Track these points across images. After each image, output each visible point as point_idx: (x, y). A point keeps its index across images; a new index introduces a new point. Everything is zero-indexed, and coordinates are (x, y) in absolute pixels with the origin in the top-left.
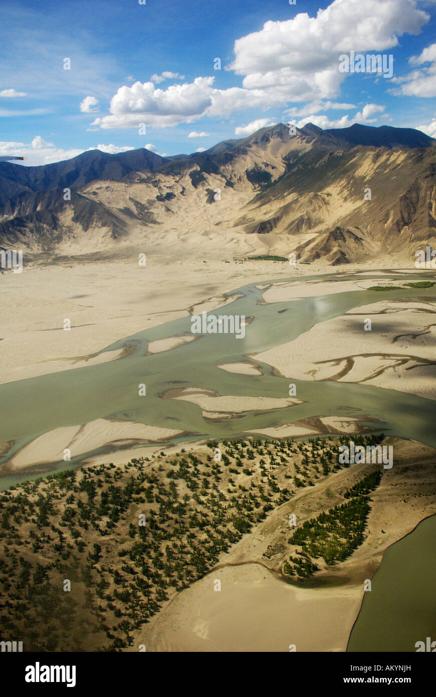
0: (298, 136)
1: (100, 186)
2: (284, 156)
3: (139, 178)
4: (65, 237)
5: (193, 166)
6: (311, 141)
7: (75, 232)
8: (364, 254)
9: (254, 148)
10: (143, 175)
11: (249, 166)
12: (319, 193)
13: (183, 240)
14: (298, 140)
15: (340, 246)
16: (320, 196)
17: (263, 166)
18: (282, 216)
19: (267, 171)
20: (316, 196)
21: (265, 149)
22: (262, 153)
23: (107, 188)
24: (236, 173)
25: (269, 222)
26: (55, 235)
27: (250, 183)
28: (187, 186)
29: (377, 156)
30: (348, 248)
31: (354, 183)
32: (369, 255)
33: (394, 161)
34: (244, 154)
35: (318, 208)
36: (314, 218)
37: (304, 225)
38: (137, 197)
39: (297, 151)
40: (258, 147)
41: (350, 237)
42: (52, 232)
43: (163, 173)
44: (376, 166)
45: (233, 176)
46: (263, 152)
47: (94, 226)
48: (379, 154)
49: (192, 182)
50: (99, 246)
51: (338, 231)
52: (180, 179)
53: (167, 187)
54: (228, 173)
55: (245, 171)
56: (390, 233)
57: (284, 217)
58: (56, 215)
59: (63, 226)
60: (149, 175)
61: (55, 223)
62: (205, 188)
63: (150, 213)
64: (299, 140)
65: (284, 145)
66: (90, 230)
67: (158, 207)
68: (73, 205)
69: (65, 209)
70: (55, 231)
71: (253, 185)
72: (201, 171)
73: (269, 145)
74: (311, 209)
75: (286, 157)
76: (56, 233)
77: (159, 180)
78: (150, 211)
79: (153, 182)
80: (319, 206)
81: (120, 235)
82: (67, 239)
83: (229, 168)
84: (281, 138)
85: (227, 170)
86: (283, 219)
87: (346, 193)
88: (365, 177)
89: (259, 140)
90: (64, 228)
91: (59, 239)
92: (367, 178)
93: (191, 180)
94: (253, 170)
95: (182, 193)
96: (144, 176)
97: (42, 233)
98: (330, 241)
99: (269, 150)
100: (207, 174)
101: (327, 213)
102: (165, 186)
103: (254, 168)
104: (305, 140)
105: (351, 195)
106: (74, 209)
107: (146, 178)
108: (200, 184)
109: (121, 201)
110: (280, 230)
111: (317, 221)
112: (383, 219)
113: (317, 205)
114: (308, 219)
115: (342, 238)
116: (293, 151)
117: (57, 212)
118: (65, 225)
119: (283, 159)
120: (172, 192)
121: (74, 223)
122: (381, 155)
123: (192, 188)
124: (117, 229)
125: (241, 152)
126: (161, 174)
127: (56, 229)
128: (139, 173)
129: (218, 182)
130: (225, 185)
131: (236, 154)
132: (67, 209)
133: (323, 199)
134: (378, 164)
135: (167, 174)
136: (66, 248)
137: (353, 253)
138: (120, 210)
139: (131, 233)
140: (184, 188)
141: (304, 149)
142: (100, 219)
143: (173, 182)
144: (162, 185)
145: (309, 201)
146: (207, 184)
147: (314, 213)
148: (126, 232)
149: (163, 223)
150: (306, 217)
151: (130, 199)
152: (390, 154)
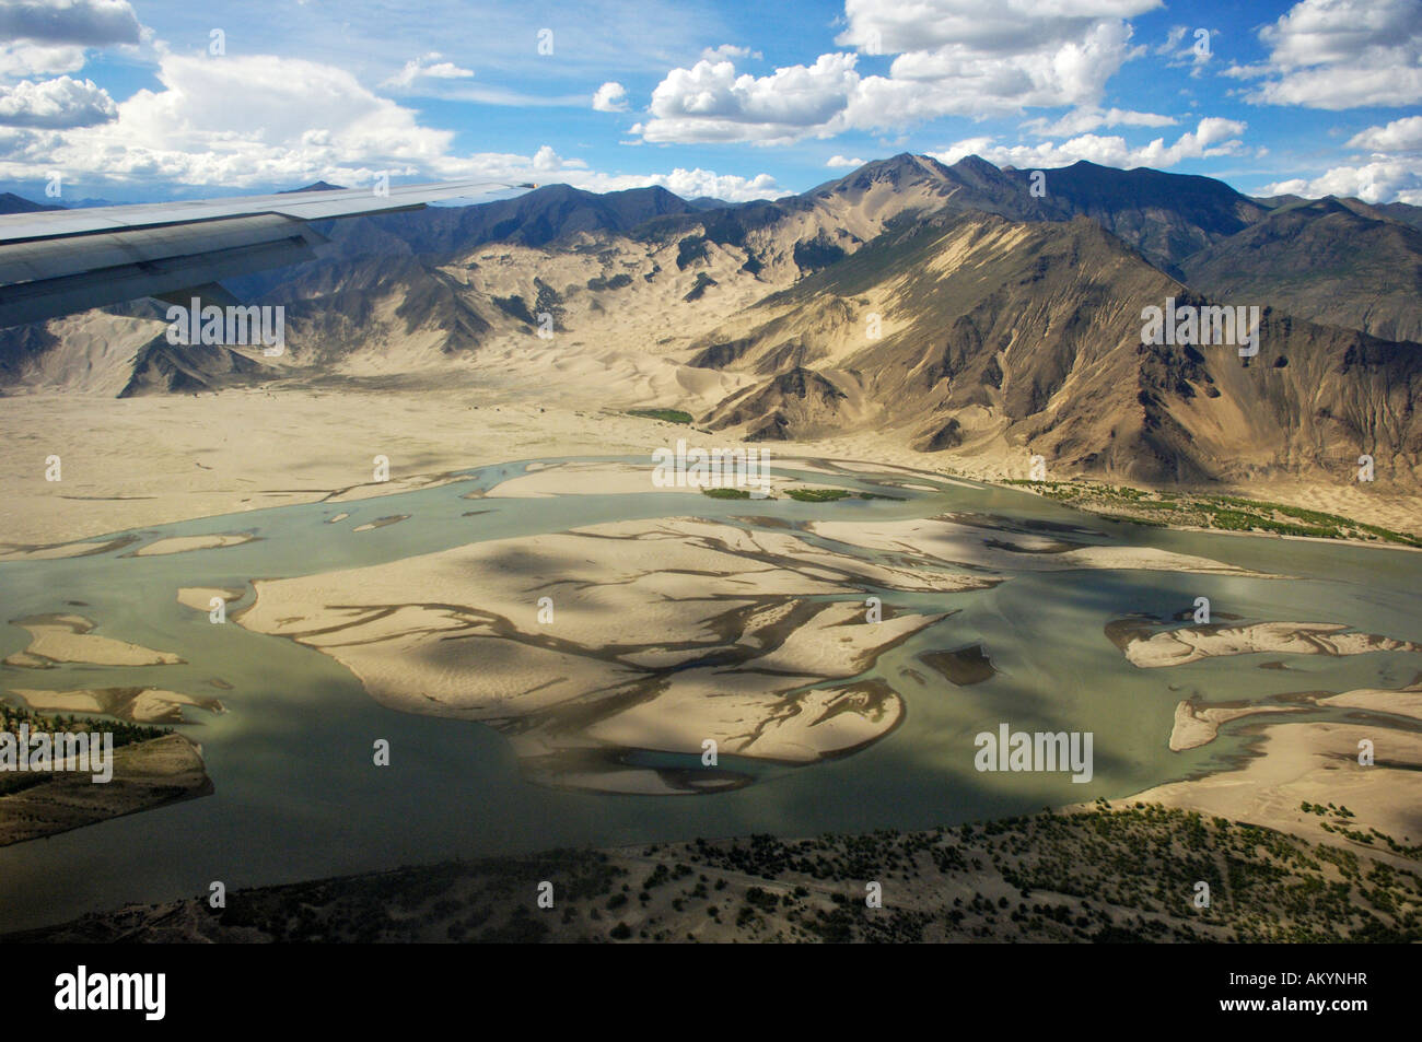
0: (928, 181)
1: (493, 254)
2: (887, 219)
3: (579, 243)
4: (369, 341)
5: (691, 229)
6: (948, 193)
7: (391, 334)
8: (830, 425)
9: (835, 198)
10: (592, 238)
11: (806, 235)
12: (846, 299)
13: (560, 367)
14: (925, 189)
15: (784, 405)
16: (846, 304)
17: (835, 237)
18: (761, 338)
19: (841, 246)
20: (835, 304)
21: (855, 202)
22: (848, 209)
23: (503, 258)
24: (775, 246)
25: (730, 346)
26: (354, 338)
27: (797, 267)
28: (665, 264)
29: (981, 233)
30: (802, 411)
31: (920, 283)
32: (839, 427)
33: (1004, 245)
34: (804, 210)
35: (829, 328)
36: (813, 346)
37: (789, 358)
38: (553, 279)
39: (915, 209)
40: (844, 198)
41: (817, 389)
42: (352, 330)
43: (630, 238)
44: (970, 252)
45: (768, 252)
46: (850, 208)
47: (426, 325)
48: (986, 229)
49: (679, 257)
50: (415, 364)
51: (795, 376)
52: (659, 250)
53: (625, 265)
54: (760, 245)
55: (794, 243)
56: (910, 390)
57: (764, 339)
58: (371, 301)
59: (375, 322)
60: (602, 238)
61: (363, 314)
62: (699, 271)
63: (561, 310)
64: (928, 189)
65: (895, 196)
66: (416, 334)
67: (580, 301)
68: (410, 285)
69: (393, 291)
70: (358, 329)
71: (801, 270)
72: (705, 238)
73: (867, 195)
74: (816, 327)
75: (890, 221)
76: (358, 332)
77: (617, 250)
78: (562, 306)
79: (602, 254)
80: (833, 324)
81: (461, 346)
82: (373, 345)
83: (767, 235)
84: (893, 182)
85: (761, 240)
86: (760, 344)
87: (896, 300)
88: (940, 274)
89: (849, 185)
90: (375, 326)
91: (358, 344)
92: (944, 276)
93: (679, 253)
94: (812, 244)
95: (648, 278)
96: (591, 240)
97: (334, 331)
98: (771, 393)
99: (863, 204)
100: (715, 245)
101: (843, 337)
102: (621, 262)
103: (815, 239)
104: (938, 190)
105: (901, 306)
106: (407, 293)
107: (595, 243)
108: (694, 262)
109: (516, 283)
110: (747, 364)
111: (818, 354)
112: (911, 360)
113: (830, 322)
114: (802, 346)
115: (799, 389)
116: (908, 211)
117: (375, 296)
118: (380, 320)
119: (884, 224)
120: (628, 273)
121: (397, 318)
122: (987, 233)
123: (673, 268)
124: (460, 336)
125: (799, 206)
126: (627, 240)
127: (361, 327)
128: (584, 234)
129: (731, 261)
130: (740, 267)
131: (789, 210)
132: (397, 292)
133: (849, 311)
134: (976, 248)
135: (639, 240)
136: (361, 363)
137: (807, 420)
138: (498, 302)
139: (487, 345)
140: (657, 269)
141: (930, 208)
142: (441, 314)
143: (642, 255)
144: (616, 260)
145: (818, 313)
146: (706, 263)
147: (818, 337)
148: (476, 341)
149: (572, 331)
150: (799, 343)
151: (537, 281)
152: (1004, 232)
